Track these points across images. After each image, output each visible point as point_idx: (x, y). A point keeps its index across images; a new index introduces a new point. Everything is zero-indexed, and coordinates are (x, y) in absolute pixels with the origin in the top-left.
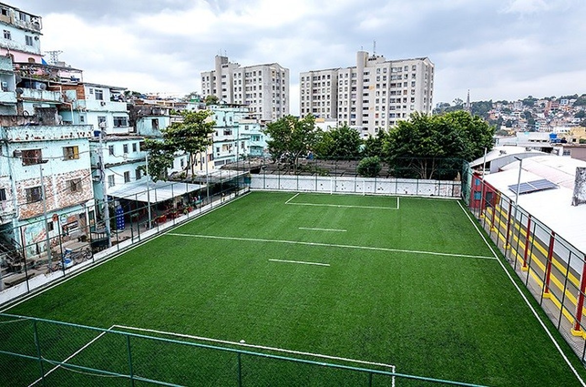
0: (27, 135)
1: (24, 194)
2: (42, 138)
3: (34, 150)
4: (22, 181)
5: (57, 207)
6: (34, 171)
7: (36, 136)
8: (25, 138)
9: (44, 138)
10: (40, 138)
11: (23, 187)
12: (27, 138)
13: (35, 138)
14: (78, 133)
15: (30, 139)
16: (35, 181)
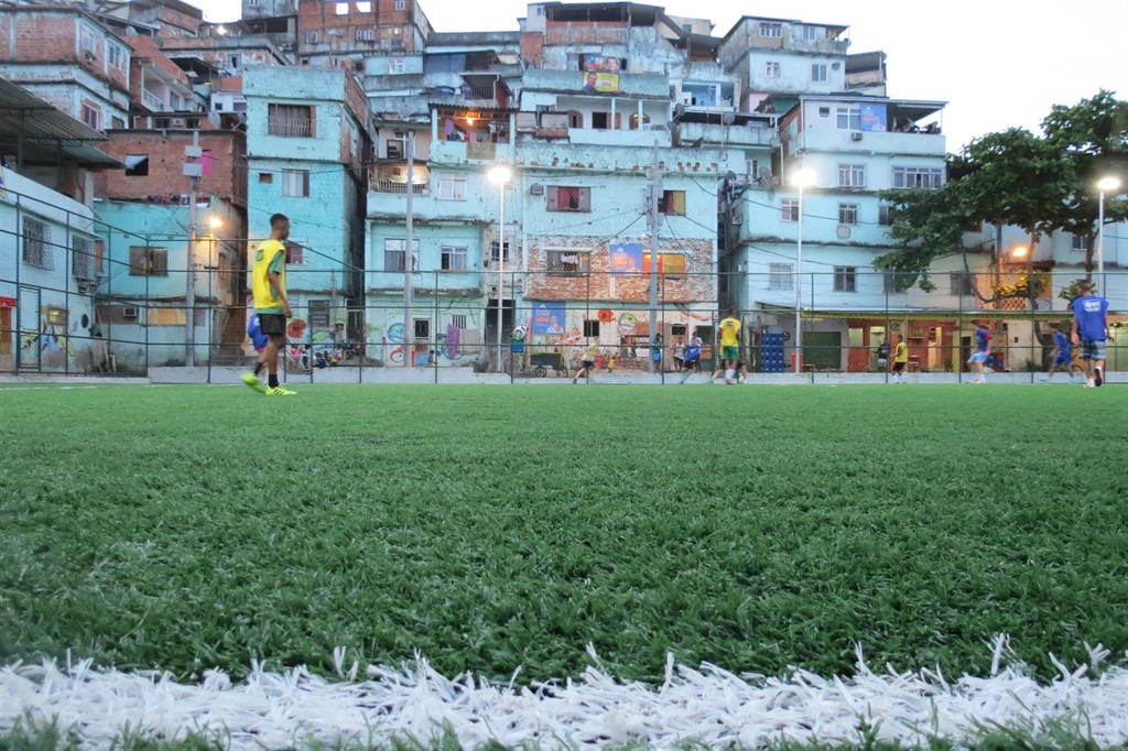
0: (556, 159)
1: (542, 258)
2: (587, 166)
3: (577, 188)
4: (542, 236)
5: (613, 296)
6: (571, 223)
7: (575, 162)
8: (550, 164)
9: (591, 166)
10: (583, 166)
11: (543, 247)
12: (554, 164)
13: (572, 165)
14: (680, 164)
15: (560, 165)
16: (569, 242)
